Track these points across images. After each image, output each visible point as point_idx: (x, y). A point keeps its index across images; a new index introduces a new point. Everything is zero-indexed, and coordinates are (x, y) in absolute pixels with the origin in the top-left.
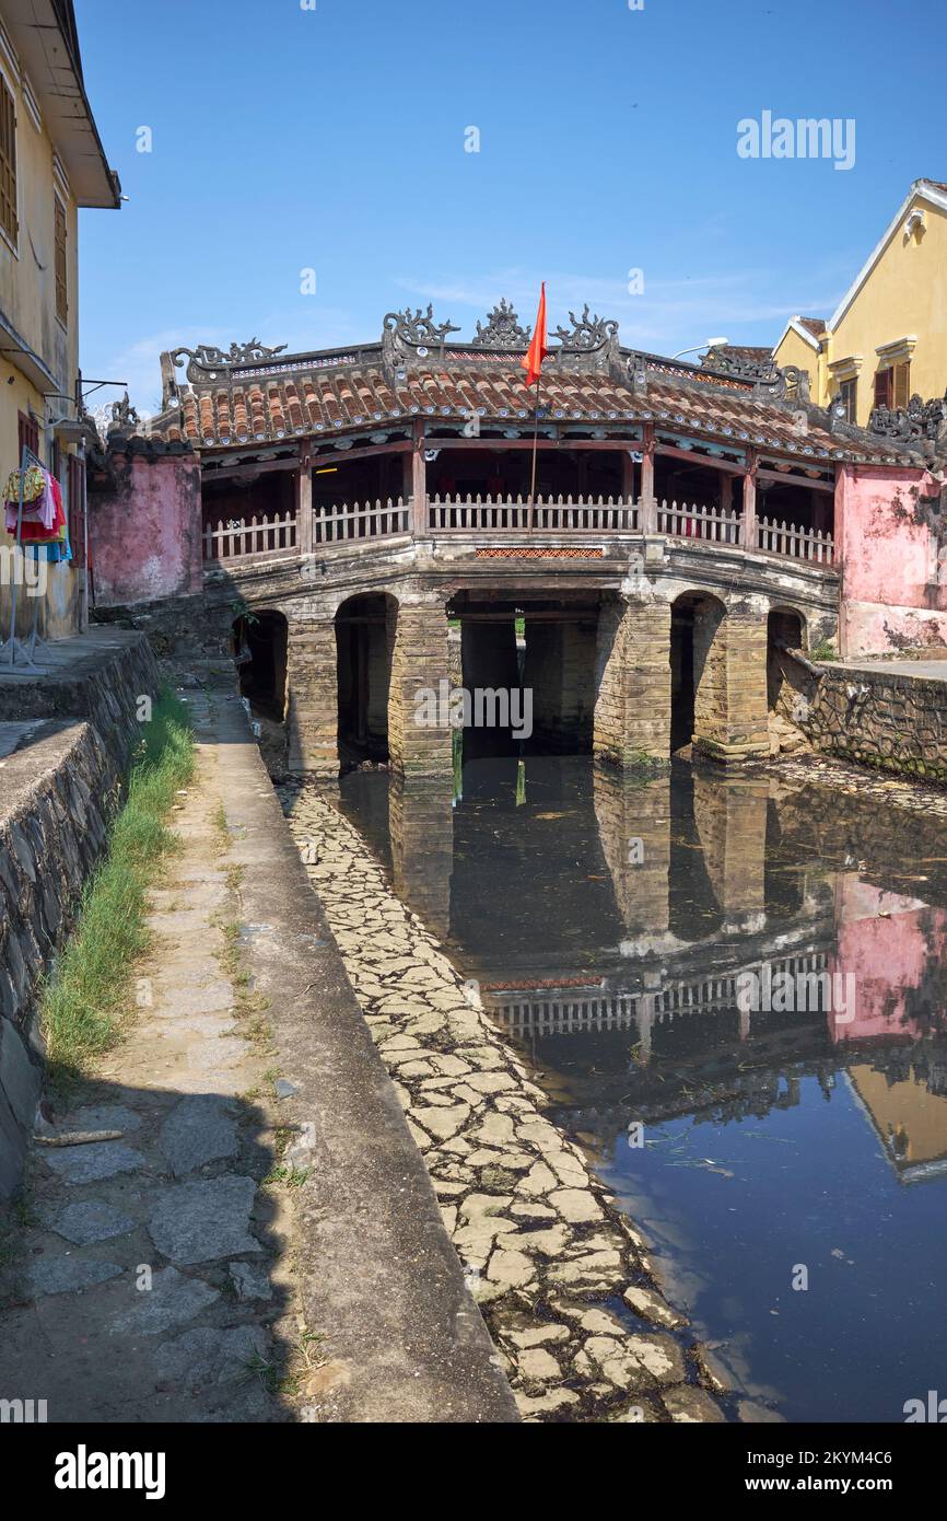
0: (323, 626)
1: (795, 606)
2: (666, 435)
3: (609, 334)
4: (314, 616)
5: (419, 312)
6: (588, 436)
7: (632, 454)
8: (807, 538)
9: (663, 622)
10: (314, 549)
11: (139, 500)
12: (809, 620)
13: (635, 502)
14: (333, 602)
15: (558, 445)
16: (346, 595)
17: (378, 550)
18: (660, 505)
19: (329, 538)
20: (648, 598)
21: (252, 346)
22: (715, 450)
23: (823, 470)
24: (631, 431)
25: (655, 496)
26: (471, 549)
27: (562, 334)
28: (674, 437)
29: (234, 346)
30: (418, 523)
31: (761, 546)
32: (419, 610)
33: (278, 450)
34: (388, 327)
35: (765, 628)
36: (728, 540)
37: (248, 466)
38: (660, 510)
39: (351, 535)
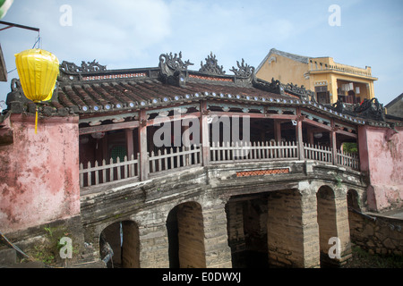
0: (160, 227)
1: (354, 188)
3: (251, 72)
4: (154, 222)
5: (176, 55)
6: (276, 112)
7: (293, 121)
8: (351, 158)
9: (314, 202)
10: (149, 177)
11: (32, 149)
13: (295, 145)
14: (165, 210)
15: (266, 116)
16: (173, 205)
17: (189, 175)
18: (305, 145)
19: (157, 170)
20: (309, 191)
21: (93, 63)
22: (321, 120)
23: (352, 129)
24: (292, 110)
25: (303, 141)
26: (233, 172)
27: (234, 70)
28: (307, 114)
29: (83, 63)
30: (205, 159)
31: (338, 162)
32: (212, 210)
34: (161, 60)
35: (346, 200)
36: (328, 161)
37: (107, 126)
38: (305, 148)
39: (169, 167)
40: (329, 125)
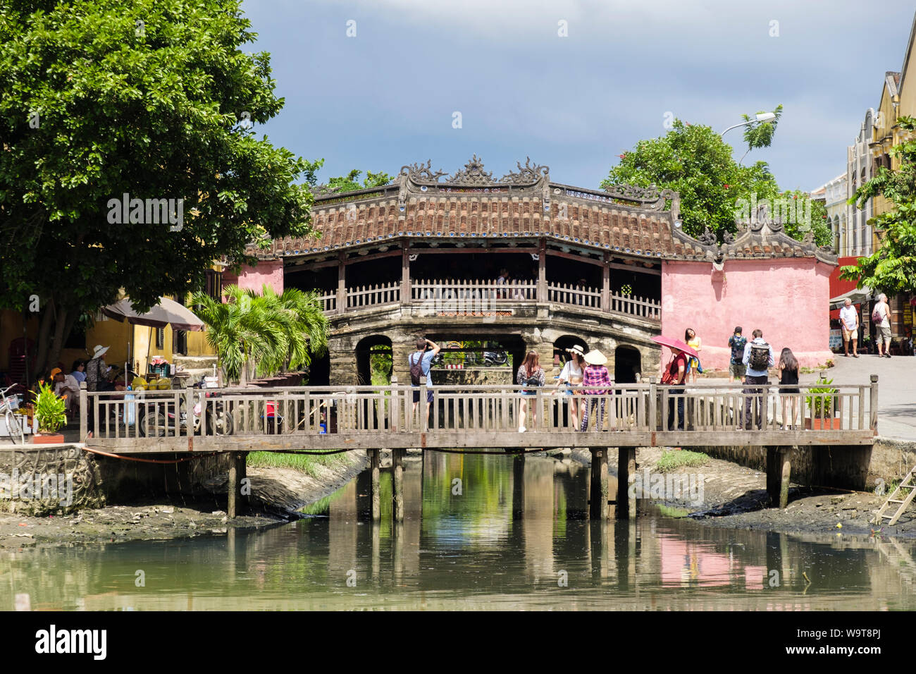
0: (348, 353)
1: (633, 345)
2: (554, 244)
3: (542, 175)
4: (343, 348)
5: (423, 165)
6: (506, 245)
7: (533, 255)
8: (644, 304)
9: (547, 354)
10: (346, 311)
12: (642, 353)
13: (534, 284)
14: (354, 341)
15: (487, 251)
16: (362, 336)
17: (381, 312)
18: (550, 285)
19: (355, 305)
20: (539, 339)
22: (584, 252)
23: (655, 262)
24: (532, 242)
25: (547, 279)
27: (513, 175)
28: (559, 245)
30: (405, 297)
31: (614, 308)
32: (403, 346)
33: (327, 256)
35: (614, 358)
36: (593, 305)
37: (310, 265)
38: (549, 288)
39: (367, 303)
40: (602, 259)
